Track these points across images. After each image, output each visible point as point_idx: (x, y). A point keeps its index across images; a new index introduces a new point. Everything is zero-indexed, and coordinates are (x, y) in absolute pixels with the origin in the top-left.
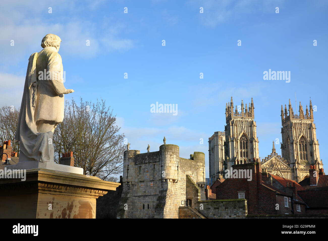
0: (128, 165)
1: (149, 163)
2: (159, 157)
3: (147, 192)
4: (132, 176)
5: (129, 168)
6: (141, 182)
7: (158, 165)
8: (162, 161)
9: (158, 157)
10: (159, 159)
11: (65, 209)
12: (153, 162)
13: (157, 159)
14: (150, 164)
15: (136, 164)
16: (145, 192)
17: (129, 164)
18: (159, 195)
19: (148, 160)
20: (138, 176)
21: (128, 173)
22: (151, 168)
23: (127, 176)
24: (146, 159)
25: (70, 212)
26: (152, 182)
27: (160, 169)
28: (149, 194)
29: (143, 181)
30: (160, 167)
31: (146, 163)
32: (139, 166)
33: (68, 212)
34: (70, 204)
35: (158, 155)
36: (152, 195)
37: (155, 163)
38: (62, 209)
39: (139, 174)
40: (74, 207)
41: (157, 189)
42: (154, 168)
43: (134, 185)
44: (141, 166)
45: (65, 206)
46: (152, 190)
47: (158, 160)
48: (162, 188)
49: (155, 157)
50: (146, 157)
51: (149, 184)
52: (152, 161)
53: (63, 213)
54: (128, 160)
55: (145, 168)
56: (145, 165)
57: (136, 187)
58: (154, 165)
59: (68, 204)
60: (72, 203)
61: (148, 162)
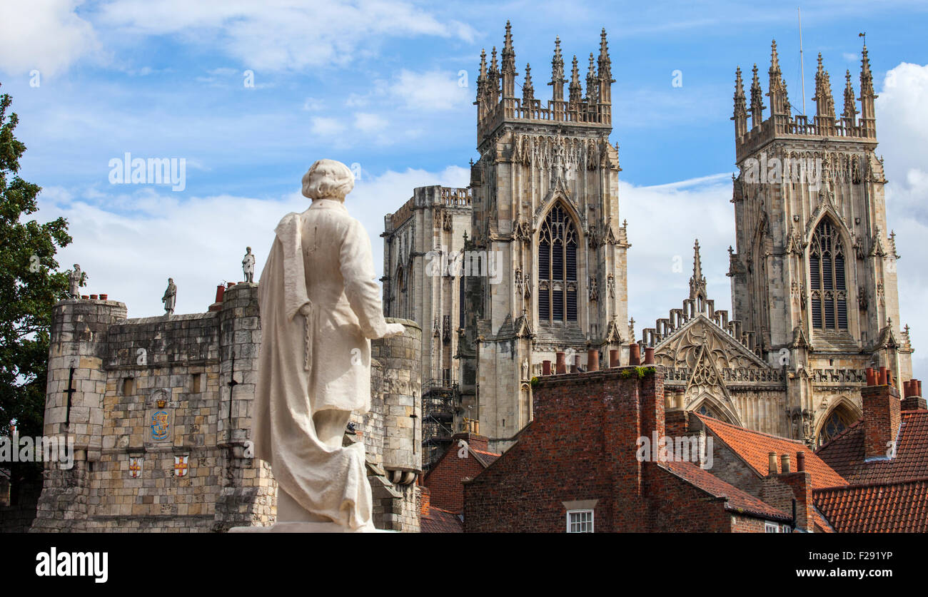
0: (72, 370)
1: (172, 365)
2: (220, 341)
3: (156, 500)
4: (88, 422)
5: (77, 385)
6: (129, 451)
7: (215, 376)
8: (233, 360)
9: (216, 339)
10: (222, 350)
12: (190, 364)
13: (210, 348)
14: (176, 370)
15: (106, 368)
16: (147, 500)
17: (76, 365)
18: (216, 519)
19: (167, 349)
20: (116, 423)
21: (70, 405)
22: (179, 390)
23: (65, 421)
24: (157, 345)
26: (181, 456)
27: (226, 397)
28: (168, 512)
29: (142, 451)
30: (225, 389)
31: (159, 367)
32: (125, 375)
35: (216, 332)
36: (181, 516)
37: (198, 369)
39: (121, 414)
41: (207, 489)
42: (195, 391)
43: (96, 467)
44: (132, 379)
46: (181, 492)
47: (216, 355)
48: (231, 484)
49: (199, 340)
50: (158, 338)
51: (166, 464)
52: (185, 357)
54: (70, 345)
55: (149, 389)
56: (151, 375)
57: (107, 475)
58: (196, 376)
61: (164, 358)
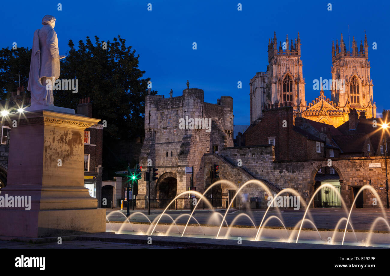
0: (150, 111)
1: (172, 108)
2: (182, 102)
3: (170, 139)
4: (154, 123)
5: (151, 115)
6: (164, 128)
7: (182, 110)
8: (185, 106)
9: (181, 102)
10: (183, 104)
11: (62, 136)
12: (176, 107)
13: (180, 104)
14: (173, 109)
15: (158, 110)
16: (168, 139)
17: (151, 110)
18: (183, 142)
19: (171, 105)
20: (161, 122)
21: (150, 119)
22: (174, 114)
23: (149, 122)
24: (169, 104)
25: (66, 137)
26: (175, 129)
27: (184, 115)
28: (172, 141)
29: (166, 128)
30: (184, 113)
31: (169, 109)
32: (162, 111)
33: (64, 137)
34: (66, 132)
35: (181, 100)
36: (176, 142)
37: (178, 109)
38: (61, 135)
39: (161, 120)
40: (69, 134)
41: (181, 136)
42: (177, 114)
43: (156, 132)
44: (163, 112)
45: (63, 133)
46: (175, 137)
47: (182, 106)
48: (186, 134)
49: (178, 102)
50: (169, 102)
51: (172, 131)
52: (175, 106)
53: (61, 138)
54: (149, 106)
55: (167, 114)
56: (168, 111)
57: (159, 134)
58: (177, 111)
59: (65, 132)
60: (67, 132)
61: (170, 107)
